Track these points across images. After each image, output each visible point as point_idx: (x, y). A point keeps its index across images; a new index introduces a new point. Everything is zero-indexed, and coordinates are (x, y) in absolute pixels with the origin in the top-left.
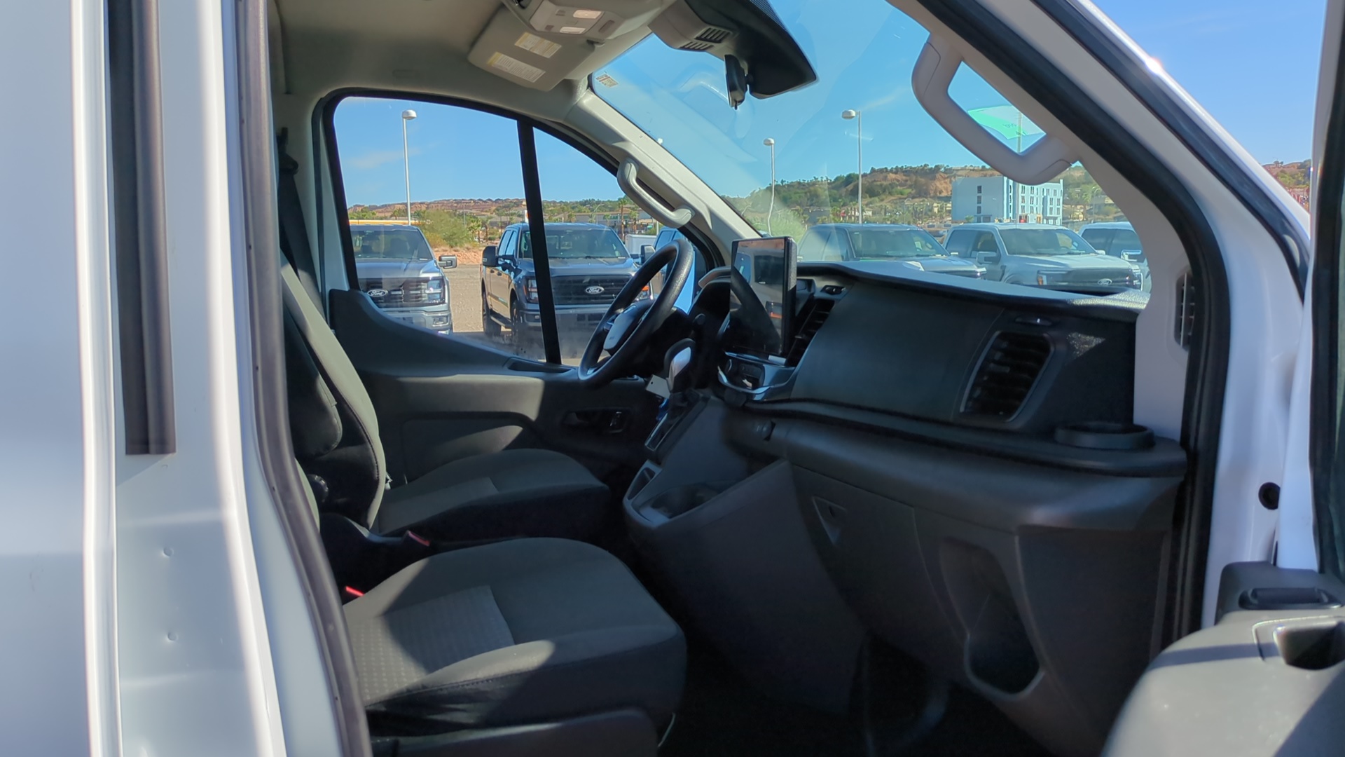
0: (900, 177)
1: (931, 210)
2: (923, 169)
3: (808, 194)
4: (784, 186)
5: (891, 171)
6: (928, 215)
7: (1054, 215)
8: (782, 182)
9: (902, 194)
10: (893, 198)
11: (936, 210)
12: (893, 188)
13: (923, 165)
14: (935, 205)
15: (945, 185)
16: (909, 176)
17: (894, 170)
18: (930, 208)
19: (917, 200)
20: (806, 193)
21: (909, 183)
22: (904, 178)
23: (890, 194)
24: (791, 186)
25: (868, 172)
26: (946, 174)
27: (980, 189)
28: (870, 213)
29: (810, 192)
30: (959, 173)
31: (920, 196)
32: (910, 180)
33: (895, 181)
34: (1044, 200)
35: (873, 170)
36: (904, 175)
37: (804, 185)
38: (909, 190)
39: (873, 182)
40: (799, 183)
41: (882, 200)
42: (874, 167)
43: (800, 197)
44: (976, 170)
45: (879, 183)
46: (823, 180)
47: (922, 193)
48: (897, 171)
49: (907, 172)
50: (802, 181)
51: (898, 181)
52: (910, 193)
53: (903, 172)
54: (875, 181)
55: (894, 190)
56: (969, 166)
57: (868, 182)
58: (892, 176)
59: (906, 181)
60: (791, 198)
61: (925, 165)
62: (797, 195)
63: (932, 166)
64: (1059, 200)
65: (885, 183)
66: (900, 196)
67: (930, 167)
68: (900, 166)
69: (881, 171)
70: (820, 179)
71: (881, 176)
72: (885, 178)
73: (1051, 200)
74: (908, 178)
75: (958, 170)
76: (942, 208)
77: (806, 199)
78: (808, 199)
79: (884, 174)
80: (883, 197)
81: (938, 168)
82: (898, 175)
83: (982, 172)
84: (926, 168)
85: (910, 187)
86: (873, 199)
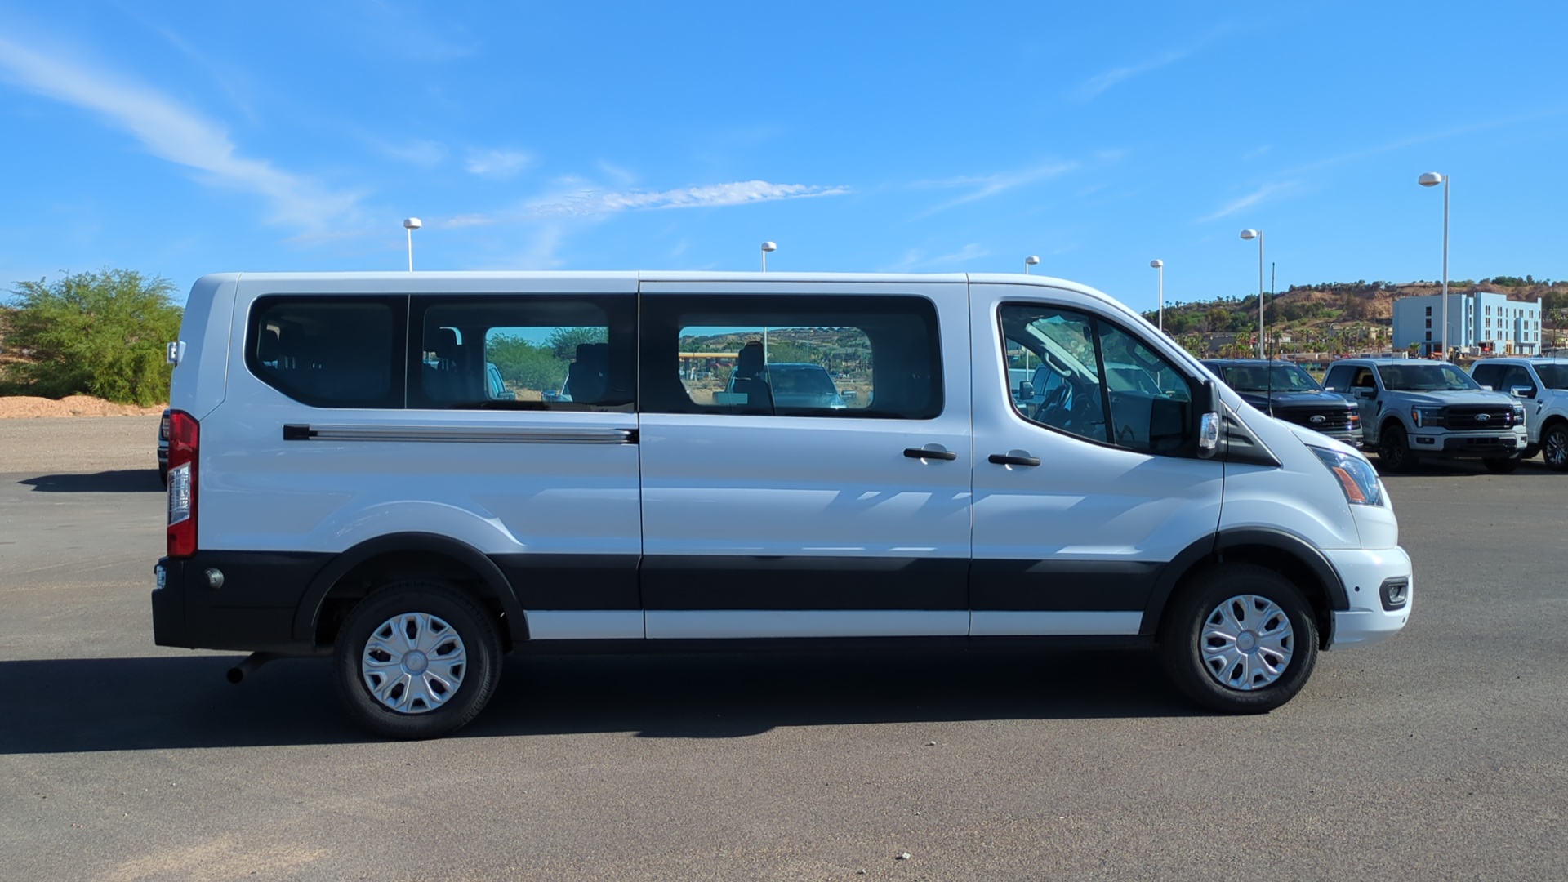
0: (1327, 296)
1: (1367, 336)
2: (1357, 287)
3: (1210, 318)
4: (1180, 309)
5: (1316, 289)
6: (1363, 342)
7: (1531, 340)
8: (1177, 303)
9: (1330, 317)
10: (1318, 322)
11: (1374, 336)
12: (1318, 309)
13: (1358, 282)
14: (1373, 329)
15: (1386, 305)
16: (1339, 294)
17: (1320, 288)
18: (1366, 333)
19: (1349, 323)
20: (1206, 316)
21: (1339, 302)
22: (1333, 297)
23: (1315, 316)
24: (1188, 307)
25: (1287, 290)
26: (1388, 291)
27: (1429, 310)
28: (1288, 339)
29: (1212, 315)
30: (1405, 291)
31: (1354, 319)
32: (1341, 299)
33: (1321, 301)
34: (1517, 324)
35: (1292, 289)
36: (1333, 294)
37: (1204, 307)
38: (1340, 312)
39: (1292, 302)
40: (1199, 305)
41: (1304, 324)
42: (1294, 285)
43: (1199, 321)
44: (1428, 287)
45: (1299, 304)
46: (1230, 300)
47: (1356, 314)
48: (1323, 288)
49: (1338, 290)
50: (1202, 302)
51: (1325, 300)
52: (1341, 315)
53: (1332, 290)
54: (1295, 301)
55: (1319, 312)
56: (1418, 281)
57: (1286, 302)
58: (1318, 295)
59: (1336, 300)
60: (1187, 323)
61: (1361, 282)
62: (1195, 319)
63: (1369, 282)
64: (1536, 324)
65: (1308, 304)
66: (1326, 318)
67: (1366, 283)
68: (1327, 283)
69: (1303, 289)
70: (1225, 299)
71: (1303, 295)
72: (1308, 298)
73: (1526, 323)
74: (1338, 297)
75: (1403, 287)
76: (1381, 333)
77: (1207, 323)
78: (1209, 324)
79: (1307, 292)
80: (1305, 320)
81: (1376, 285)
82: (1325, 294)
83: (1435, 289)
84: (1361, 285)
85: (1341, 307)
86: (1292, 322)
